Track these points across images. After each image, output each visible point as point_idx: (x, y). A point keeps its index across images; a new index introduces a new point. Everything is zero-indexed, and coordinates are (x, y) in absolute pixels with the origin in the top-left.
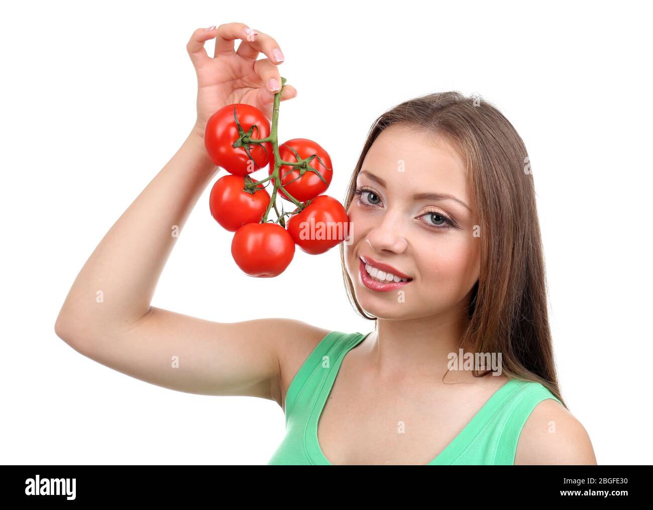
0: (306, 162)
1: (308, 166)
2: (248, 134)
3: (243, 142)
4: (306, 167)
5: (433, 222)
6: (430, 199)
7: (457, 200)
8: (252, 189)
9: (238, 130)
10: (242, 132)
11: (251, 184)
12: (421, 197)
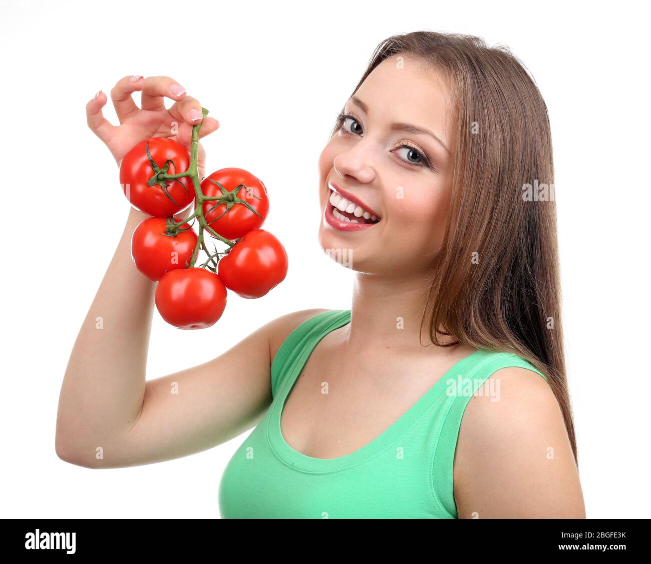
0: (233, 195)
1: (236, 199)
2: (165, 170)
3: (158, 179)
4: (233, 200)
5: (408, 159)
6: (407, 131)
7: (435, 138)
8: (173, 232)
9: (153, 166)
10: (157, 169)
11: (173, 226)
12: (398, 127)
